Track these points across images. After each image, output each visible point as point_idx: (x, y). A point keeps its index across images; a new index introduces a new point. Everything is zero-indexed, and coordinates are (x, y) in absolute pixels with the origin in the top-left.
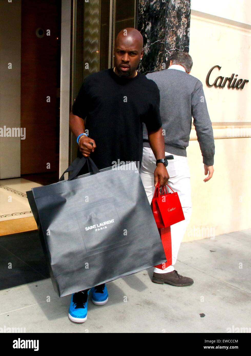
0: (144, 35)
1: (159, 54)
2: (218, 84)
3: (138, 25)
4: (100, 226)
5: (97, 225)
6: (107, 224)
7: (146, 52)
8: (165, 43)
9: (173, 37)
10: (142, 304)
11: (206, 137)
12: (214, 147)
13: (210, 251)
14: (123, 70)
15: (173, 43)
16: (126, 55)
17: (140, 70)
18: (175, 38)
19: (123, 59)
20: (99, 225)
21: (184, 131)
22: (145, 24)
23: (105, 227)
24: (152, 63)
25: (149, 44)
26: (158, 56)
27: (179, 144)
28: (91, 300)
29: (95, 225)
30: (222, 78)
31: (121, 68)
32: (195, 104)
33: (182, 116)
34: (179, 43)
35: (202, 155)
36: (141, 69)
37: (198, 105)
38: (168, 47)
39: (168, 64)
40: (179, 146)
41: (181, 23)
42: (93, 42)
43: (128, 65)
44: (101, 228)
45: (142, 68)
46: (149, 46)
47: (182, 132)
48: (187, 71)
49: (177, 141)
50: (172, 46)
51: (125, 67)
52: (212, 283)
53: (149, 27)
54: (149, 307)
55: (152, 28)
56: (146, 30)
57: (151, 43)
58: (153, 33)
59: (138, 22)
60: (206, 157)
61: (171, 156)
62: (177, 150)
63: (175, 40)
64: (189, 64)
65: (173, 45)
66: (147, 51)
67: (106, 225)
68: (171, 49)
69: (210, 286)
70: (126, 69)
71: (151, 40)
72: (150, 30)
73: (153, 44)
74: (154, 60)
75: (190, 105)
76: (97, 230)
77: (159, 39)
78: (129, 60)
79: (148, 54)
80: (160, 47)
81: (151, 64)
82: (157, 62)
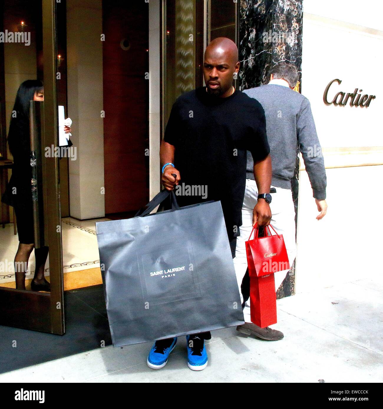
0: (248, 45)
1: (265, 67)
2: (338, 101)
3: (240, 33)
4: (168, 273)
5: (165, 271)
6: (176, 271)
7: (250, 65)
8: (273, 53)
9: (281, 46)
10: (249, 369)
11: (315, 166)
12: (325, 178)
13: (332, 303)
14: (212, 88)
15: (282, 53)
16: (215, 70)
17: (243, 86)
18: (284, 47)
19: (210, 75)
20: (167, 271)
21: (287, 158)
22: (248, 30)
23: (173, 274)
24: (258, 78)
25: (253, 54)
26: (265, 69)
27: (282, 174)
28: (187, 365)
29: (163, 271)
30: (342, 94)
31: (210, 85)
32: (301, 127)
33: (286, 141)
34: (290, 53)
35: (312, 187)
36: (245, 85)
37: (306, 128)
38: (276, 58)
39: (269, 79)
40: (282, 177)
41: (292, 29)
42: (187, 54)
43: (217, 81)
44: (168, 275)
45: (246, 83)
46: (253, 58)
47: (287, 160)
48: (291, 86)
49: (280, 170)
50: (280, 57)
51: (214, 85)
52: (334, 342)
53: (253, 35)
54: (257, 372)
55: (257, 35)
56: (250, 38)
57: (255, 54)
58: (259, 41)
59: (240, 29)
60: (316, 189)
61: (273, 190)
62: (280, 182)
63: (284, 49)
64: (293, 77)
65: (283, 55)
66: (252, 64)
67: (175, 273)
68: (279, 60)
69: (332, 346)
70: (215, 87)
71: (255, 50)
72: (254, 38)
73: (258, 54)
74: (260, 74)
75: (296, 128)
76: (164, 276)
77: (265, 49)
78: (217, 76)
79: (253, 67)
80: (267, 58)
81: (256, 79)
82: (264, 76)
